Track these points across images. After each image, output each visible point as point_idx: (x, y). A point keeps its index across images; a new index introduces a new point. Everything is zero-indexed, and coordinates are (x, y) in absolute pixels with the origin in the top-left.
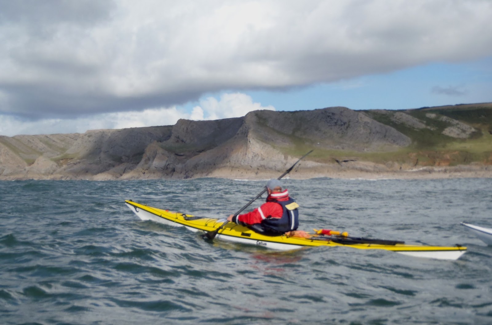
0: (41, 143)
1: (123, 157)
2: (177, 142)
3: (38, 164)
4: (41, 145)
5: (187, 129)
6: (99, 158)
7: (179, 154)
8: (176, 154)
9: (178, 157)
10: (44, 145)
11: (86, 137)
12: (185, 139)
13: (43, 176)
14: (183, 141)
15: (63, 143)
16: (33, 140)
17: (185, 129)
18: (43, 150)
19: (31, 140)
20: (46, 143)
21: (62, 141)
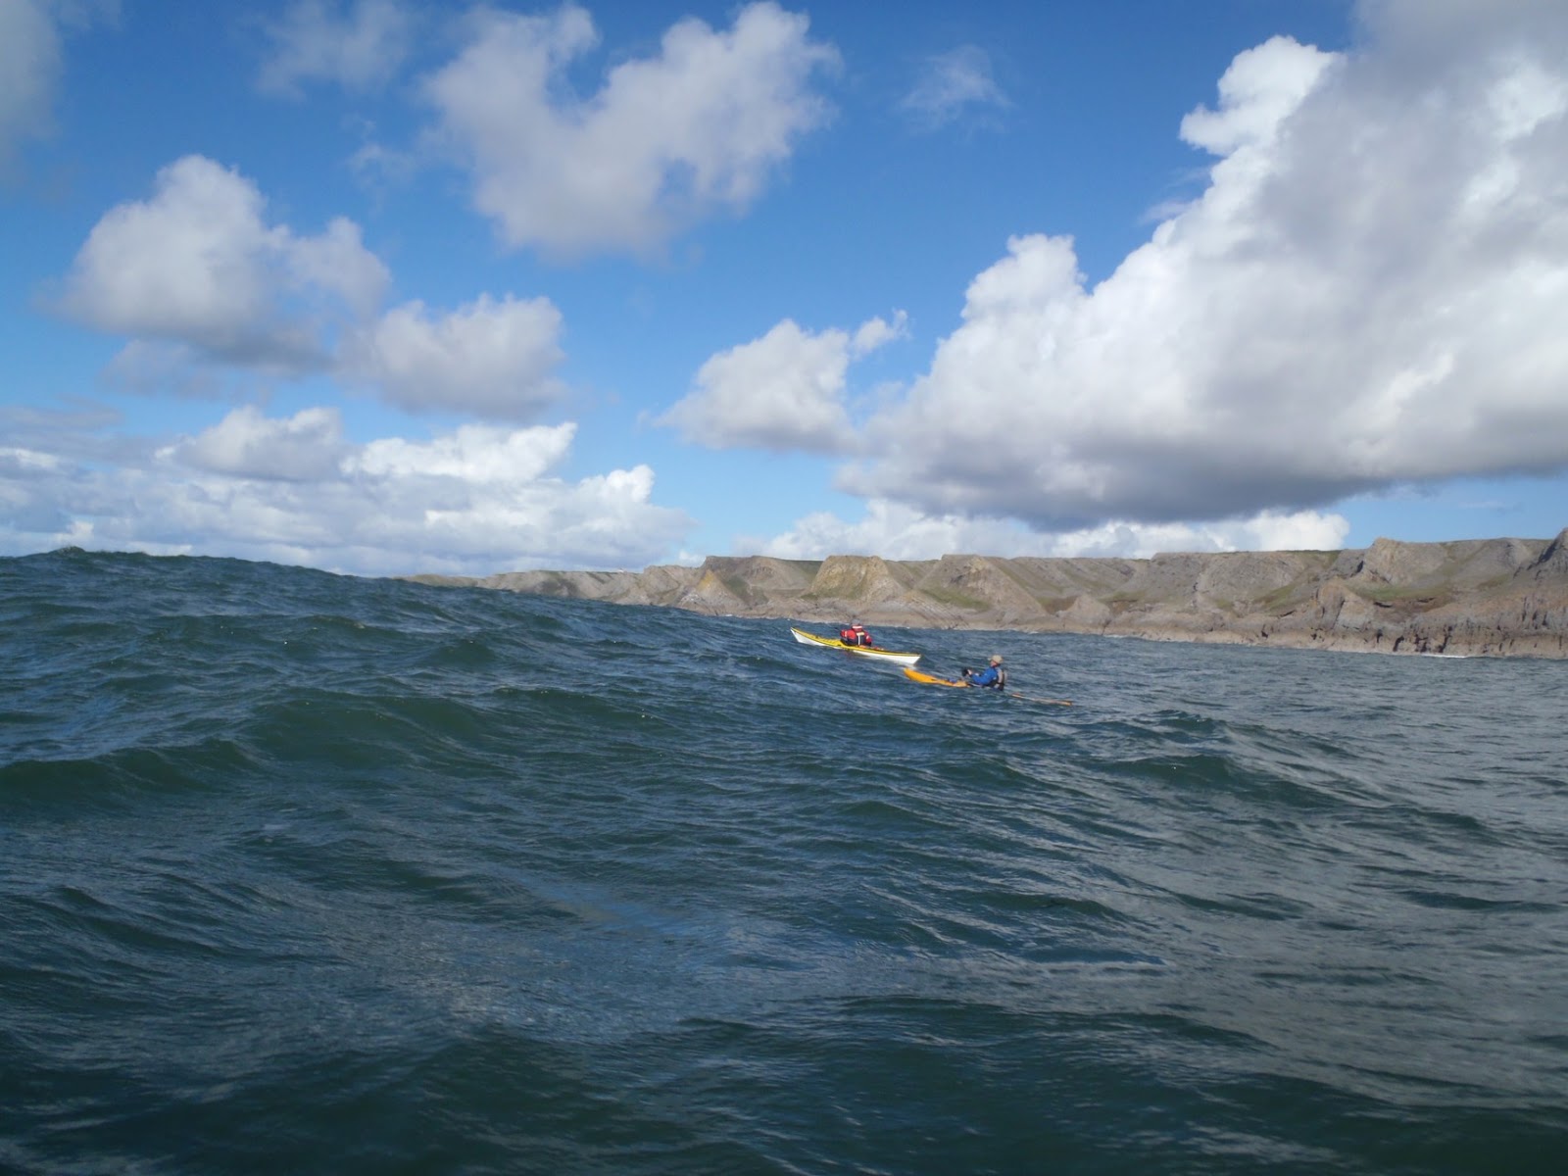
0: (1060, 572)
1: (1236, 603)
2: (1374, 580)
3: (1080, 607)
4: (1059, 575)
5: (1392, 557)
6: (1194, 602)
7: (1384, 603)
8: (1377, 604)
9: (1381, 609)
10: (1064, 576)
11: (1155, 565)
12: (1388, 576)
13: (1091, 629)
14: (1384, 579)
15: (1095, 574)
16: (1046, 566)
17: (1389, 557)
18: (1063, 585)
19: (1043, 567)
20: (1066, 572)
21: (1091, 569)
